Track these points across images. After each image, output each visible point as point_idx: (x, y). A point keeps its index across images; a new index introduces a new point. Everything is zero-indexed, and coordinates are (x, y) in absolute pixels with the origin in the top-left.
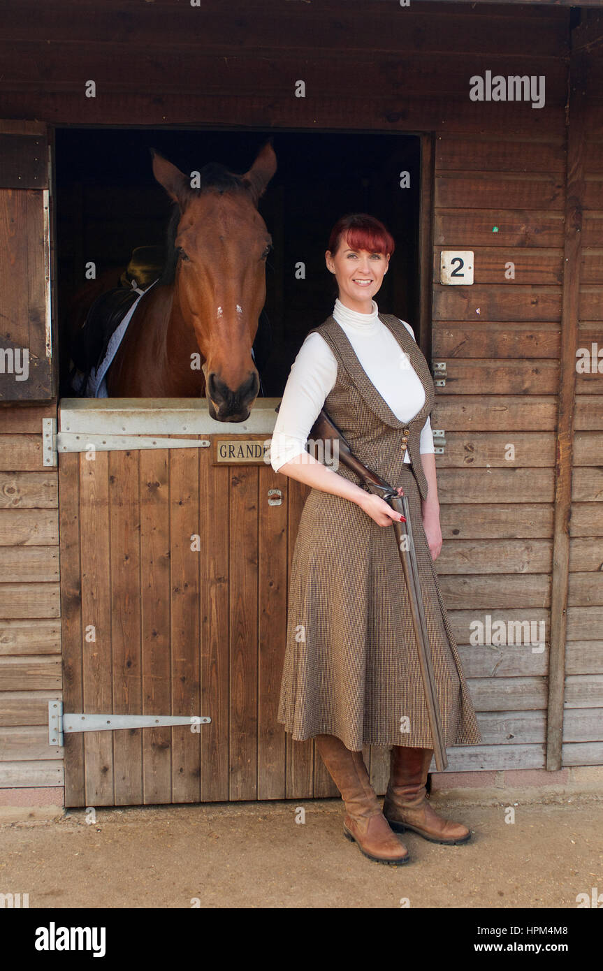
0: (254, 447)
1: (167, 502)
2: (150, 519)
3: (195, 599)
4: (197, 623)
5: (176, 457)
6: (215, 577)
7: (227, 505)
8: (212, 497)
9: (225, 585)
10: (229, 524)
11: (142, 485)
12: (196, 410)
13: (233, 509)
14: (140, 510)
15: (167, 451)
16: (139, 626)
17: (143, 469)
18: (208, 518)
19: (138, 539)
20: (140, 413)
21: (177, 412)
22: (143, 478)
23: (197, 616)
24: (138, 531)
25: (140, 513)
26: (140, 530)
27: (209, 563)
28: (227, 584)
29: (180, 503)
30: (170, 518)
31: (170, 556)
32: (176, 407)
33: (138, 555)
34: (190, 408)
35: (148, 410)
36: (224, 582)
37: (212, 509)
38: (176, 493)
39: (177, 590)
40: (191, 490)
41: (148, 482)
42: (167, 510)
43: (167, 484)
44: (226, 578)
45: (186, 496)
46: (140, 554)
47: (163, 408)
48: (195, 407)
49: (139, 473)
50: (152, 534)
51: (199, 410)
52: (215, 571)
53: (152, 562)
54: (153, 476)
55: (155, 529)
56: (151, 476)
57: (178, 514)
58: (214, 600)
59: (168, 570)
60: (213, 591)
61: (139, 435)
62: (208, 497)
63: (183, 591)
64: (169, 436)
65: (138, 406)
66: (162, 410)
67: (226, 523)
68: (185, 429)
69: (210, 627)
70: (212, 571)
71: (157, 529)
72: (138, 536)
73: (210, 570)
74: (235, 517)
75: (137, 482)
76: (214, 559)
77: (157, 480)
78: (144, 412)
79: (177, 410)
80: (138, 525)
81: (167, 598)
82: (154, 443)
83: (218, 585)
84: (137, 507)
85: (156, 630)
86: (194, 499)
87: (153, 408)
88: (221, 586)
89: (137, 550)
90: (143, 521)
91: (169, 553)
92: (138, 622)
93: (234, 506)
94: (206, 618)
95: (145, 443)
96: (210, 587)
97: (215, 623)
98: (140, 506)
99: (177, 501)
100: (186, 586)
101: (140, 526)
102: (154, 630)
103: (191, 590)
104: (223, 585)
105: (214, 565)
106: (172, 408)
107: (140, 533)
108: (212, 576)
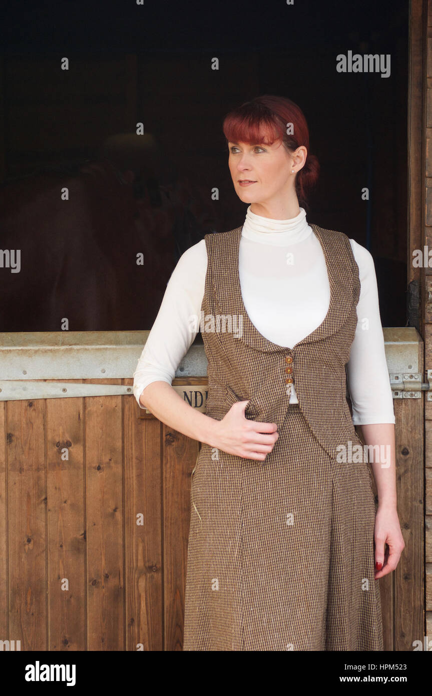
0: (193, 394)
1: (82, 466)
2: (59, 489)
3: (118, 595)
4: (121, 626)
5: (92, 407)
6: (144, 565)
7: (159, 471)
8: (140, 460)
9: (157, 576)
10: (162, 495)
11: (49, 445)
12: (118, 347)
13: (168, 475)
14: (46, 477)
15: (81, 400)
16: (44, 632)
17: (50, 425)
18: (135, 486)
19: (43, 516)
20: (46, 351)
21: (92, 349)
22: (50, 437)
23: (121, 617)
24: (43, 506)
25: (46, 481)
26: (46, 504)
27: (137, 546)
28: (160, 574)
29: (99, 468)
30: (85, 488)
31: (85, 538)
32: (92, 344)
33: (44, 536)
34: (111, 344)
35: (56, 347)
36: (157, 571)
37: (139, 476)
38: (93, 456)
39: (95, 583)
40: (113, 450)
41: (58, 441)
42: (81, 477)
43: (82, 443)
44: (159, 566)
45: (106, 459)
46: (46, 535)
47: (75, 344)
48: (117, 343)
49: (45, 429)
50: (62, 509)
51: (122, 347)
52: (144, 557)
53: (61, 546)
54: (63, 433)
55: (65, 502)
56: (61, 431)
57: (95, 483)
58: (143, 594)
59: (82, 556)
60: (142, 583)
61: (45, 380)
62: (134, 460)
63: (103, 584)
64: (84, 381)
65: (42, 342)
66: (75, 347)
67: (158, 493)
68: (104, 371)
69: (139, 632)
70: (140, 557)
71: (69, 502)
72: (43, 511)
73: (138, 556)
74: (171, 484)
75: (41, 441)
76: (143, 541)
77: (68, 437)
78: (51, 351)
79: (94, 347)
80: (43, 497)
81: (82, 594)
82: (64, 390)
83: (148, 575)
84: (42, 474)
85: (67, 636)
86: (116, 462)
87: (63, 344)
88: (152, 577)
89: (43, 530)
90: (51, 492)
91: (85, 534)
92: (44, 625)
93: (168, 471)
94: (132, 620)
95: (52, 391)
96: (138, 578)
97: (144, 627)
98: (46, 473)
99: (94, 465)
100: (107, 576)
101: (46, 499)
102: (65, 637)
103: (113, 582)
104: (155, 575)
105: (144, 550)
106: (87, 344)
107: (46, 508)
108: (141, 564)
